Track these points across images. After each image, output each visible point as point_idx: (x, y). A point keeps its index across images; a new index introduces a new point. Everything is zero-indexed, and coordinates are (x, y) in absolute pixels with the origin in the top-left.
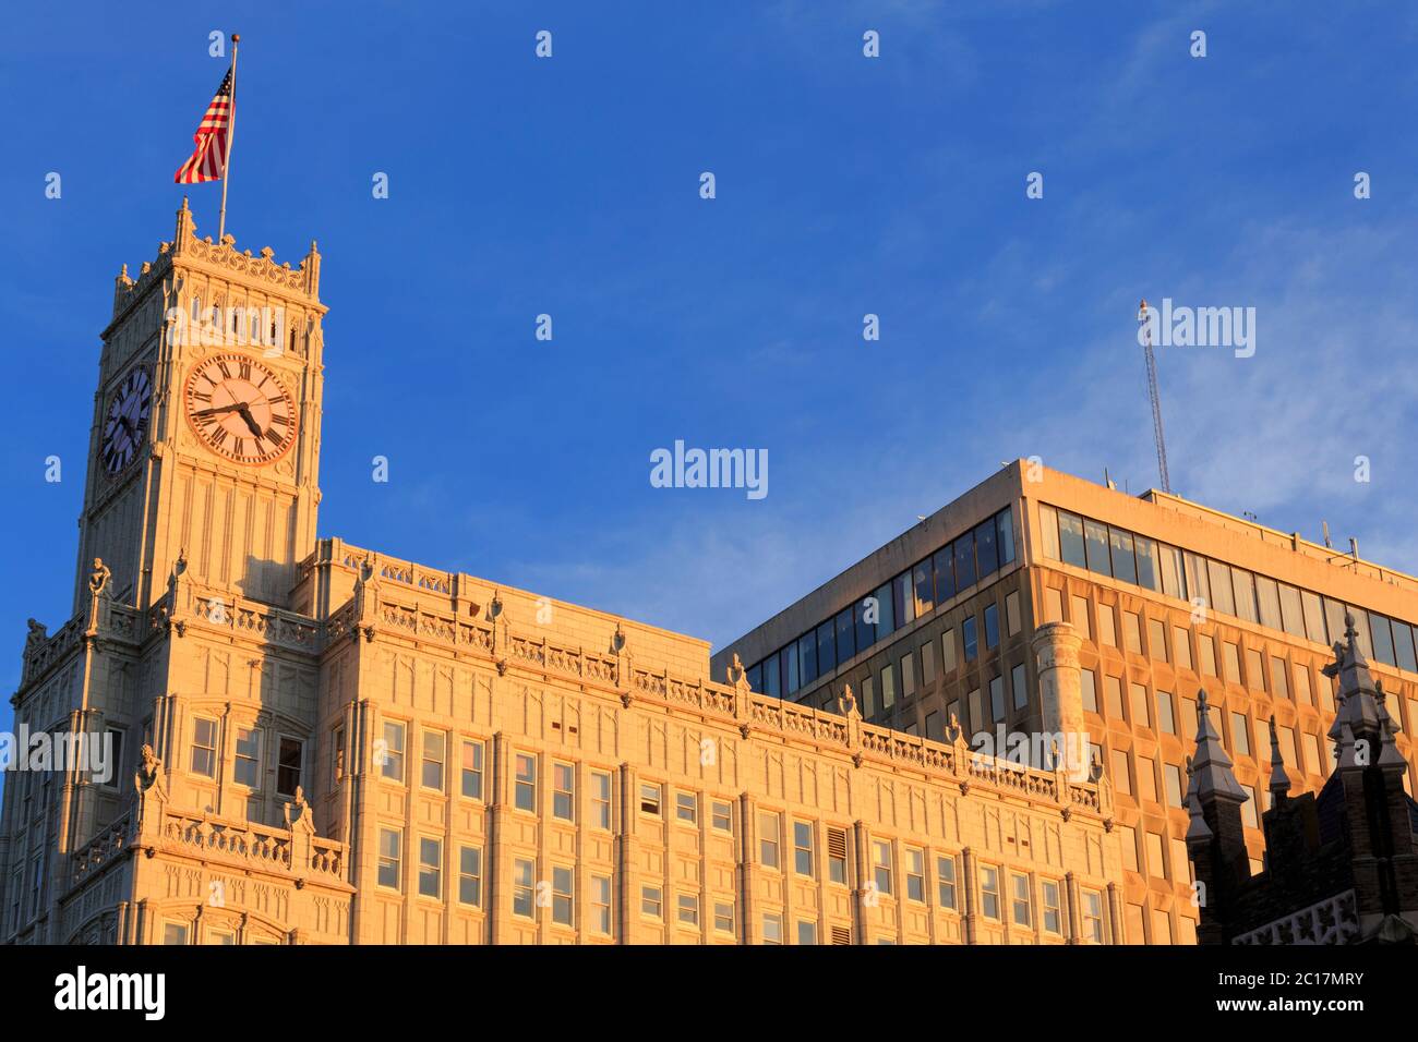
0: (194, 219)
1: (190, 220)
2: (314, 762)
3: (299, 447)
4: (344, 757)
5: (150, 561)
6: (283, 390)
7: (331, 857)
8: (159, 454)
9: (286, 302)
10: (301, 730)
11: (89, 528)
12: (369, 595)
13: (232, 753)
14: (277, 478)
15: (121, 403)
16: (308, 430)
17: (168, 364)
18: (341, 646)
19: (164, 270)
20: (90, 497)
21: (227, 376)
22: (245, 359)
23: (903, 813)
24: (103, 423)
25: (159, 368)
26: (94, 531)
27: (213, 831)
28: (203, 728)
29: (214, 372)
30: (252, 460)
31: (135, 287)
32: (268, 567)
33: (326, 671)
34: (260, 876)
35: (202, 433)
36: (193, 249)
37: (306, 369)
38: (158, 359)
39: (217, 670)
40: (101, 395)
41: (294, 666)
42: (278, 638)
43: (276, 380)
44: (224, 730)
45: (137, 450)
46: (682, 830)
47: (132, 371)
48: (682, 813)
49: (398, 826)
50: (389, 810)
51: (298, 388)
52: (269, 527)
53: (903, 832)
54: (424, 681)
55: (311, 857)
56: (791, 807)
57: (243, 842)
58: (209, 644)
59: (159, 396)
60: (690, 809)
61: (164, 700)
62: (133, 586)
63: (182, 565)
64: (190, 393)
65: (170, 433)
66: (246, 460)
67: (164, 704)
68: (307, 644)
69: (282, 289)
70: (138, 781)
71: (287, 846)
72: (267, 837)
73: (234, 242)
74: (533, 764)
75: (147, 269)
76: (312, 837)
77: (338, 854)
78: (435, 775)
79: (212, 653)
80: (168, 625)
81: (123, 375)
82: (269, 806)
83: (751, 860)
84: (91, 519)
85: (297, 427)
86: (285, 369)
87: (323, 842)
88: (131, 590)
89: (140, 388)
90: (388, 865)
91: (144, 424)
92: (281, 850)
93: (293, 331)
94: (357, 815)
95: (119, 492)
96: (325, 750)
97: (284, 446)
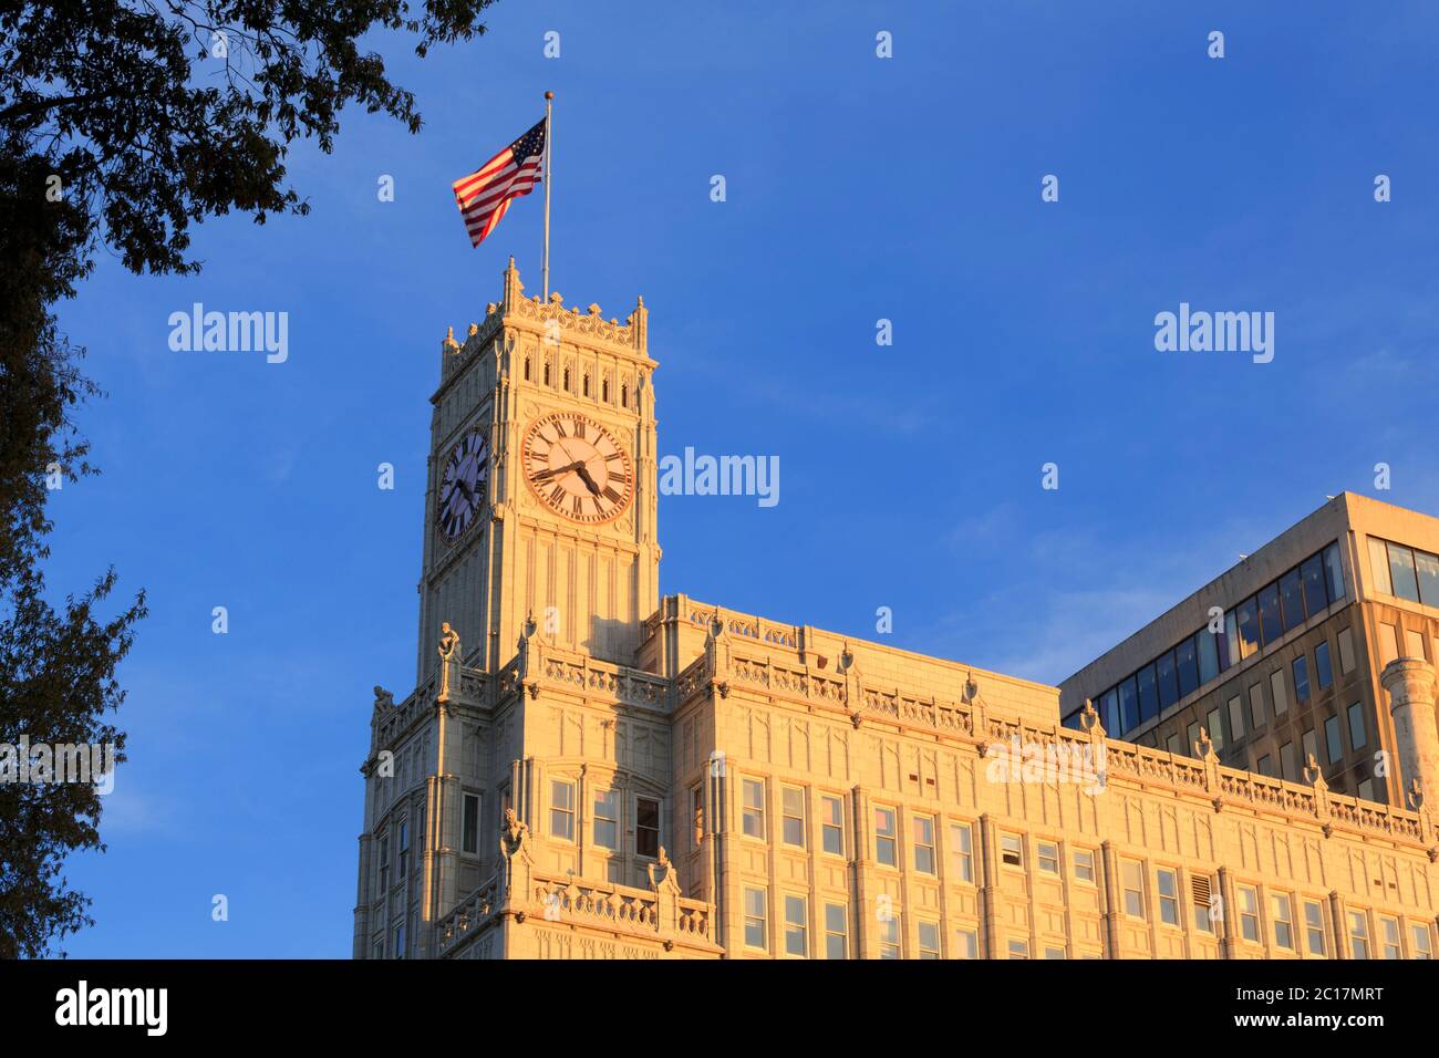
0: (521, 278)
1: (517, 279)
2: (672, 822)
3: (637, 504)
4: (704, 815)
5: (497, 623)
6: (618, 447)
7: (697, 917)
8: (500, 515)
9: (615, 358)
10: (657, 790)
11: (429, 594)
12: (720, 650)
13: (590, 815)
14: (616, 536)
15: (456, 466)
16: (645, 486)
17: (504, 425)
18: (695, 703)
19: (494, 330)
20: (429, 563)
21: (562, 434)
22: (579, 417)
23: (1266, 857)
24: (438, 488)
25: (495, 429)
26: (435, 596)
27: (579, 894)
28: (560, 789)
29: (549, 432)
30: (591, 518)
31: (463, 350)
32: (612, 627)
33: (680, 730)
34: (629, 939)
35: (541, 493)
36: (522, 308)
37: (639, 425)
38: (493, 420)
39: (572, 732)
40: (434, 459)
41: (646, 725)
42: (629, 697)
43: (611, 437)
44: (582, 793)
45: (476, 513)
46: (1045, 881)
47: (465, 434)
48: (1044, 864)
49: (762, 884)
50: (752, 868)
51: (632, 445)
52: (611, 585)
53: (1267, 877)
54: (780, 736)
55: (678, 918)
56: (1154, 854)
57: (609, 905)
58: (562, 706)
59: (497, 458)
60: (1053, 859)
61: (521, 763)
62: (479, 650)
63: (531, 627)
64: (527, 454)
65: (510, 495)
66: (586, 519)
67: (521, 767)
68: (658, 702)
69: (611, 346)
70: (503, 845)
71: (654, 908)
72: (633, 899)
73: (562, 299)
74: (894, 817)
75: (474, 331)
76: (677, 898)
77: (705, 914)
78: (797, 831)
79: (566, 714)
80: (521, 687)
81: (457, 438)
82: (630, 867)
83: (1117, 909)
84: (431, 584)
85: (634, 485)
86: (618, 426)
87: (689, 903)
88: (479, 654)
89: (476, 451)
90: (753, 924)
91: (482, 487)
92: (647, 911)
93: (625, 388)
94: (722, 874)
95: (459, 556)
96: (683, 810)
97: (622, 504)
